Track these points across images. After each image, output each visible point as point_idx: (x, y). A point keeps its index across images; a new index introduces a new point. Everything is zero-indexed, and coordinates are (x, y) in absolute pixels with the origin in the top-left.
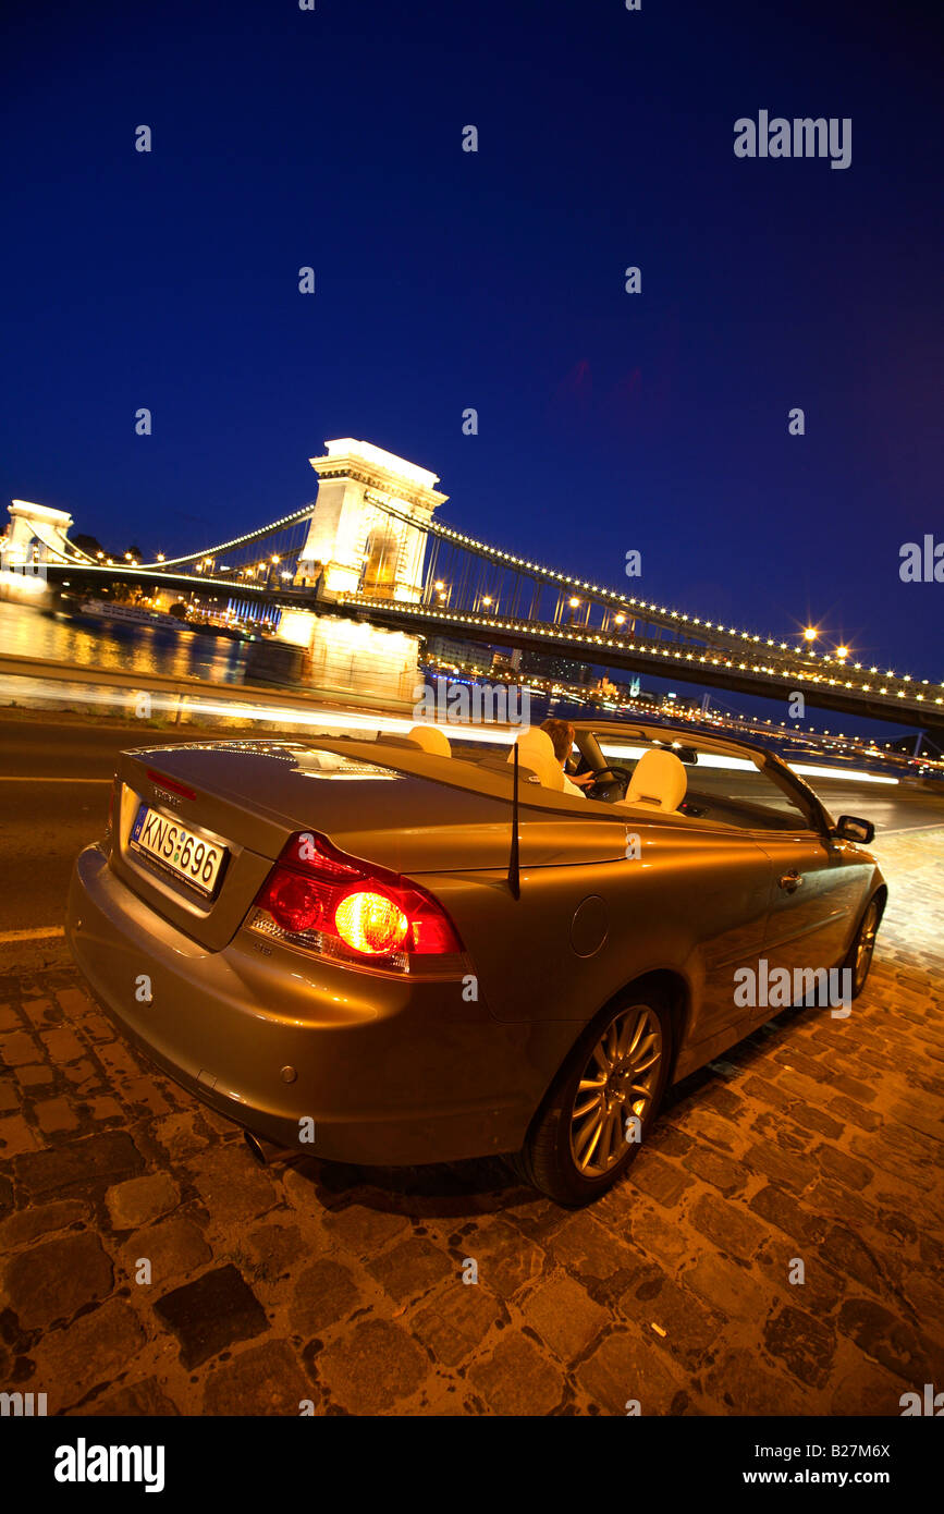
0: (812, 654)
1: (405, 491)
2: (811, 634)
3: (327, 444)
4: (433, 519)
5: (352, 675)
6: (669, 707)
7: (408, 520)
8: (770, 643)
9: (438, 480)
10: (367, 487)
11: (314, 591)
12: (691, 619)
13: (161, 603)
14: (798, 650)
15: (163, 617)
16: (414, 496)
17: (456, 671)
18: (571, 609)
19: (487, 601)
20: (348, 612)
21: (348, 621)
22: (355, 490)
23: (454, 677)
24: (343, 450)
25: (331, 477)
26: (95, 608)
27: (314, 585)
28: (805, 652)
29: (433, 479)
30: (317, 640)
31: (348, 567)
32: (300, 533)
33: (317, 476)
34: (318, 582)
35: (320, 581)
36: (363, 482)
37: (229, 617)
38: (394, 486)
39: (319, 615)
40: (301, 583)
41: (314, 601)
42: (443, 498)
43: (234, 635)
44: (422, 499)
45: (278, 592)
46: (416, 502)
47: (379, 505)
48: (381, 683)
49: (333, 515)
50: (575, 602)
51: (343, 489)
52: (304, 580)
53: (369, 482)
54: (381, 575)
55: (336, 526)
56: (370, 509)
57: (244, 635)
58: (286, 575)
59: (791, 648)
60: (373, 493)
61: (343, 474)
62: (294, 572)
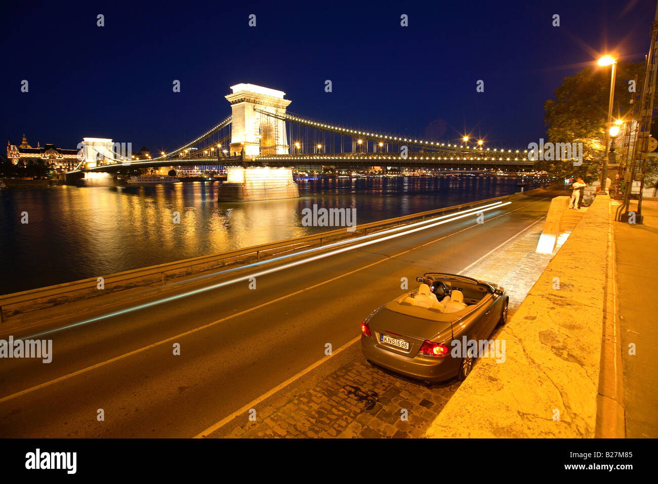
0: (468, 147)
1: (272, 103)
2: (466, 139)
3: (231, 88)
4: (286, 113)
5: (266, 191)
6: (406, 171)
7: (276, 117)
8: (449, 145)
9: (285, 94)
10: (254, 104)
11: (241, 157)
12: (413, 141)
13: (163, 171)
14: (462, 147)
15: (166, 178)
16: (276, 103)
17: (307, 175)
18: (359, 145)
19: (319, 146)
20: (258, 163)
21: (259, 167)
22: (249, 107)
23: (306, 178)
24: (239, 89)
25: (237, 103)
26: (134, 180)
27: (240, 154)
28: (465, 147)
29: (282, 94)
30: (246, 179)
31: (253, 143)
32: (228, 130)
33: (230, 104)
34: (241, 153)
35: (242, 152)
36: (252, 102)
37: (196, 171)
38: (266, 101)
39: (245, 168)
40: (234, 155)
41: (241, 162)
42: (288, 102)
43: (201, 180)
44: (280, 104)
45: (224, 161)
46: (277, 106)
47: (261, 112)
48: (279, 192)
49: (241, 120)
50: (360, 142)
51: (244, 107)
52: (235, 153)
53: (254, 102)
54: (269, 143)
55: (244, 125)
56: (258, 115)
57: (205, 179)
58: (225, 151)
59: (458, 146)
60: (258, 107)
61: (242, 100)
62: (229, 150)
